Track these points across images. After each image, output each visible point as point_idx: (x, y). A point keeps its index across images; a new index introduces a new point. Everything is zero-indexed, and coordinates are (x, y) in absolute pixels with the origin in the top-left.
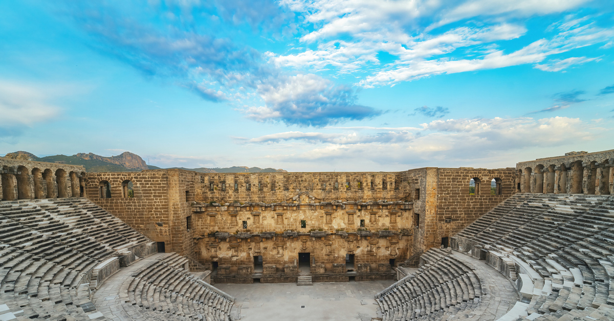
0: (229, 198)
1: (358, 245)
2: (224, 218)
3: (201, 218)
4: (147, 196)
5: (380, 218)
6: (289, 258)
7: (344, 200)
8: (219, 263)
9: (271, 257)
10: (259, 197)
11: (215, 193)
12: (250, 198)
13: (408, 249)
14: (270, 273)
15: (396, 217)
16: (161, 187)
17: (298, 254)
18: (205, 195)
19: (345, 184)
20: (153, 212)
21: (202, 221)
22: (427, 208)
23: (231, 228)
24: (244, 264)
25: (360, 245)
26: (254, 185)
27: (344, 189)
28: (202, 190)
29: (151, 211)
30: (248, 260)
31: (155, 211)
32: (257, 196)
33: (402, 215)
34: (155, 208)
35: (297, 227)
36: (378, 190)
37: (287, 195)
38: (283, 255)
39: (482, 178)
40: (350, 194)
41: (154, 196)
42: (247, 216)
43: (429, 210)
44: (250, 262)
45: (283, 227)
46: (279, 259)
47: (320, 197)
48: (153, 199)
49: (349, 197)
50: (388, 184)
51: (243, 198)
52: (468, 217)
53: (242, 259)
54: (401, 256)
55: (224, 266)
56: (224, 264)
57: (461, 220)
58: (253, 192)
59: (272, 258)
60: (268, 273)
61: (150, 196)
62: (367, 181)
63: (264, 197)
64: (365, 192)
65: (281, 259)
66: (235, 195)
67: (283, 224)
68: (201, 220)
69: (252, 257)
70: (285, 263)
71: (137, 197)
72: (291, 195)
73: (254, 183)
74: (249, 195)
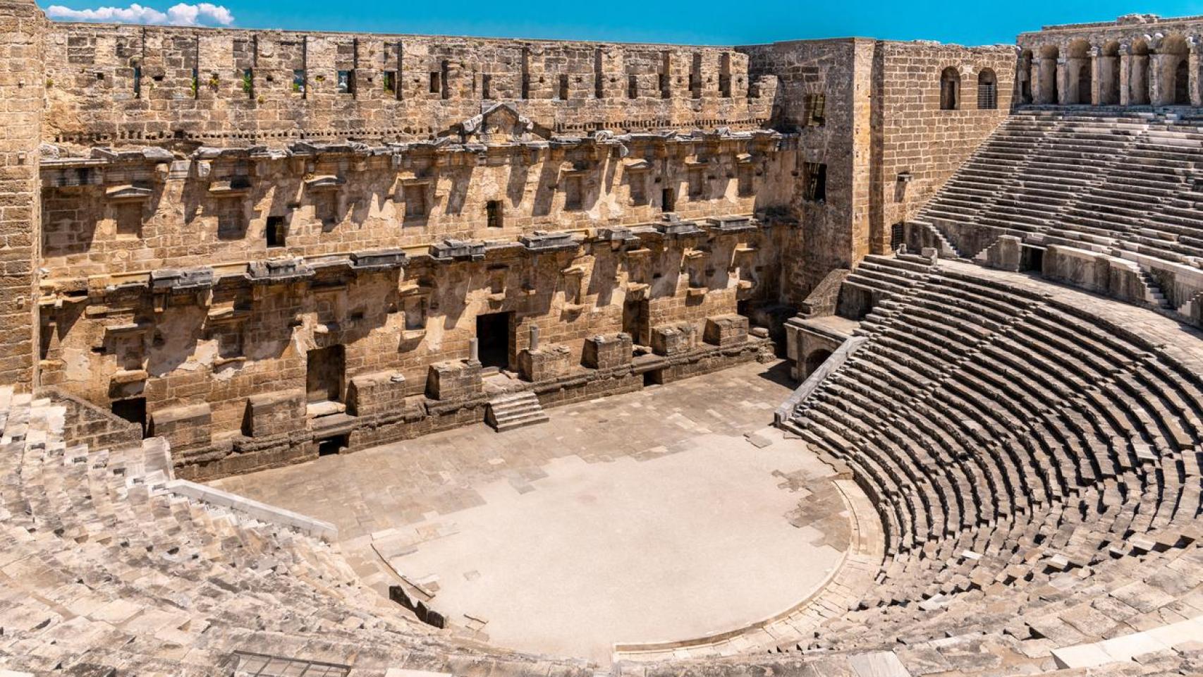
1: (656, 270)
3: (71, 216)
5: (713, 182)
7: (619, 129)
8: (149, 404)
10: (339, 124)
11: (145, 107)
12: (302, 125)
13: (780, 265)
14: (385, 404)
15: (750, 175)
17: (474, 323)
19: (623, 81)
21: (73, 226)
22: (856, 148)
24: (268, 387)
25: (662, 269)
26: (320, 77)
27: (618, 94)
30: (285, 371)
32: (330, 117)
33: (765, 169)
35: (472, 226)
36: (708, 98)
37: (441, 114)
39: (962, 69)
40: (635, 112)
42: (291, 197)
43: (860, 154)
44: (291, 375)
45: (425, 229)
46: (408, 347)
47: (547, 122)
49: (632, 119)
50: (733, 81)
52: (940, 167)
53: (260, 370)
54: (765, 288)
55: (180, 411)
56: (176, 402)
57: (928, 175)
58: (316, 104)
59: (384, 349)
60: (378, 405)
62: (678, 71)
63: (360, 123)
64: (677, 104)
66: (238, 117)
67: (427, 218)
68: (66, 222)
69: (302, 356)
70: (432, 358)
72: (455, 113)
73: (319, 71)
74: (296, 115)
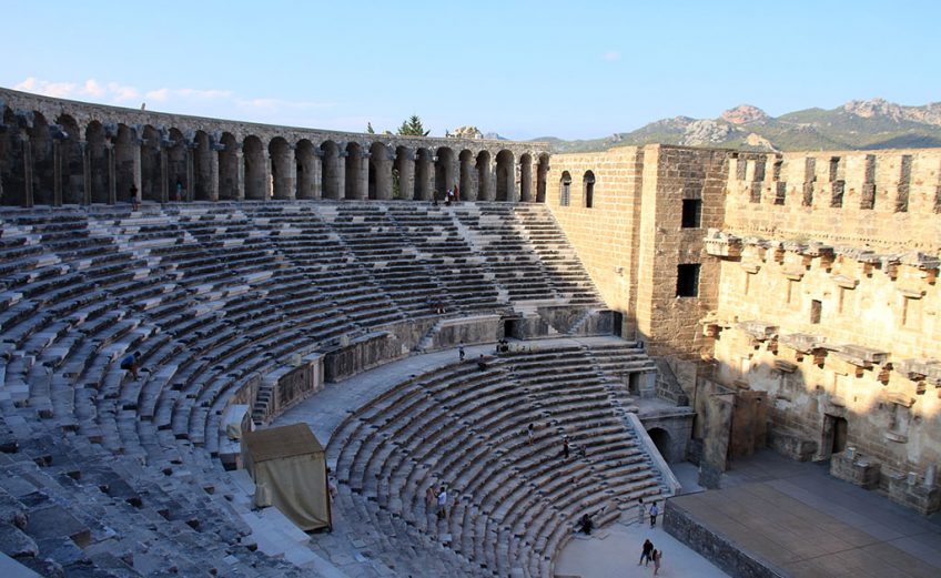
0: (790, 225)
2: (774, 283)
3: (730, 275)
6: (922, 456)
9: (869, 431)
10: (861, 231)
11: (762, 208)
12: (837, 229)
18: (743, 214)
21: (731, 282)
23: (785, 313)
24: (801, 428)
26: (852, 190)
28: (738, 199)
30: (811, 421)
32: (856, 225)
38: (903, 441)
42: (823, 288)
44: (814, 426)
45: (918, 342)
46: (891, 447)
51: (821, 228)
53: (798, 413)
58: (848, 213)
63: (874, 231)
65: (897, 450)
66: (803, 220)
67: (920, 331)
69: (822, 416)
70: (908, 467)
74: (836, 221)
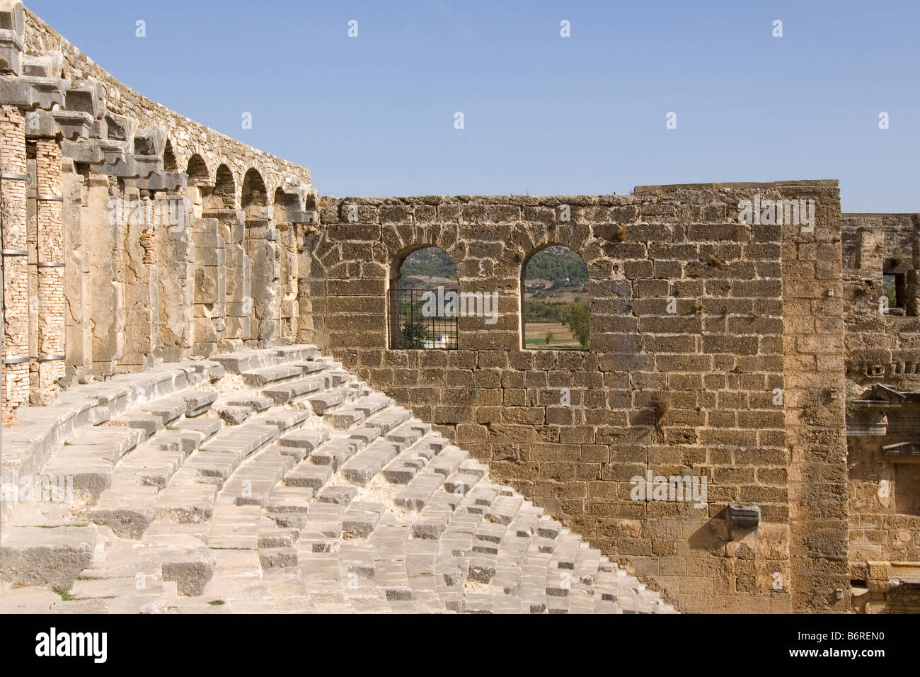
4: (662, 345)
16: (751, 290)
20: (698, 445)
29: (688, 438)
31: (709, 438)
34: (716, 420)
41: (710, 344)
48: (702, 364)
61: (685, 345)
71: (610, 346)
